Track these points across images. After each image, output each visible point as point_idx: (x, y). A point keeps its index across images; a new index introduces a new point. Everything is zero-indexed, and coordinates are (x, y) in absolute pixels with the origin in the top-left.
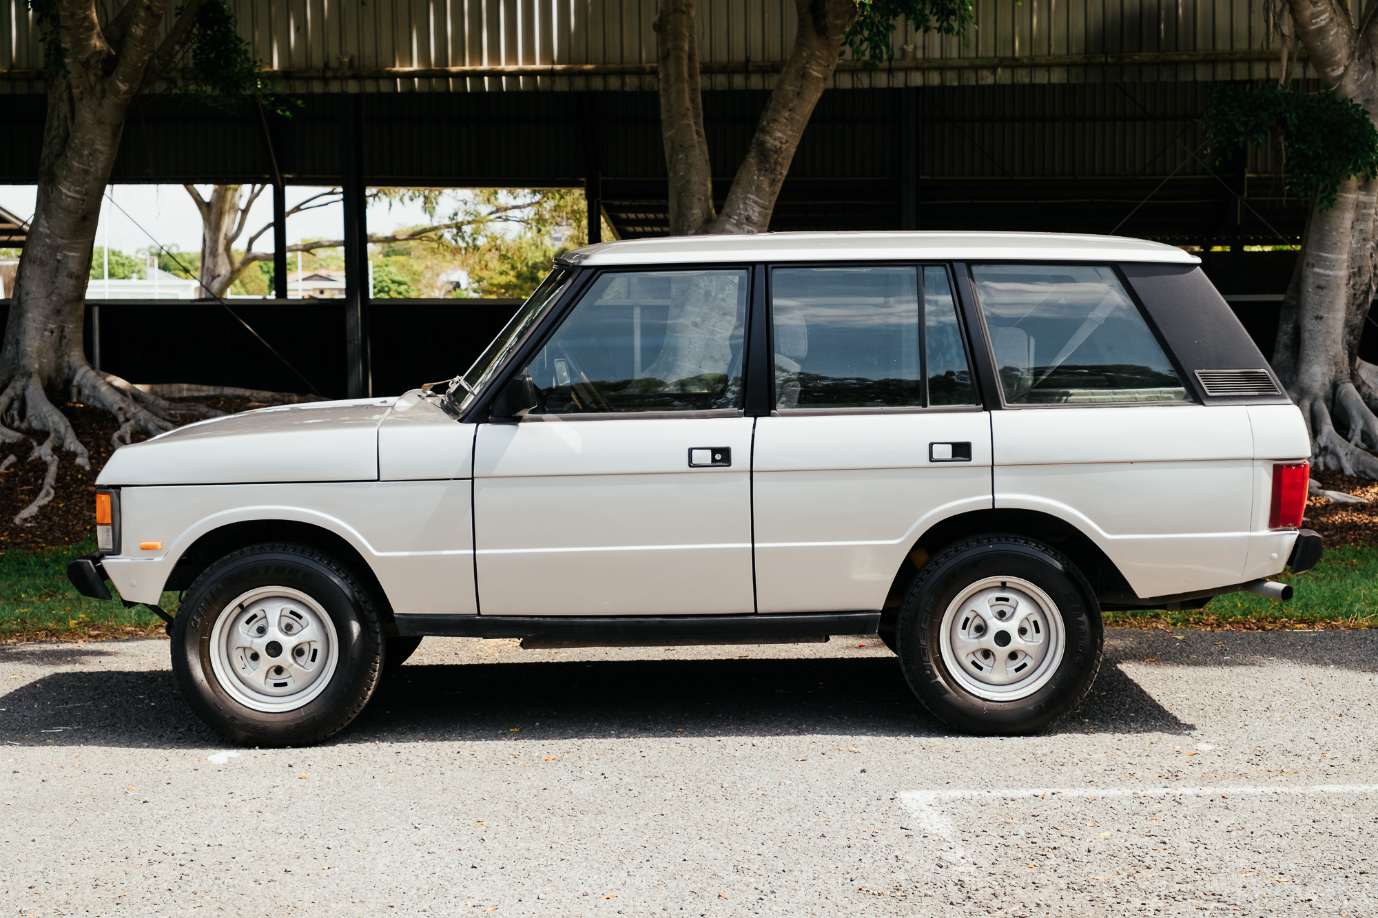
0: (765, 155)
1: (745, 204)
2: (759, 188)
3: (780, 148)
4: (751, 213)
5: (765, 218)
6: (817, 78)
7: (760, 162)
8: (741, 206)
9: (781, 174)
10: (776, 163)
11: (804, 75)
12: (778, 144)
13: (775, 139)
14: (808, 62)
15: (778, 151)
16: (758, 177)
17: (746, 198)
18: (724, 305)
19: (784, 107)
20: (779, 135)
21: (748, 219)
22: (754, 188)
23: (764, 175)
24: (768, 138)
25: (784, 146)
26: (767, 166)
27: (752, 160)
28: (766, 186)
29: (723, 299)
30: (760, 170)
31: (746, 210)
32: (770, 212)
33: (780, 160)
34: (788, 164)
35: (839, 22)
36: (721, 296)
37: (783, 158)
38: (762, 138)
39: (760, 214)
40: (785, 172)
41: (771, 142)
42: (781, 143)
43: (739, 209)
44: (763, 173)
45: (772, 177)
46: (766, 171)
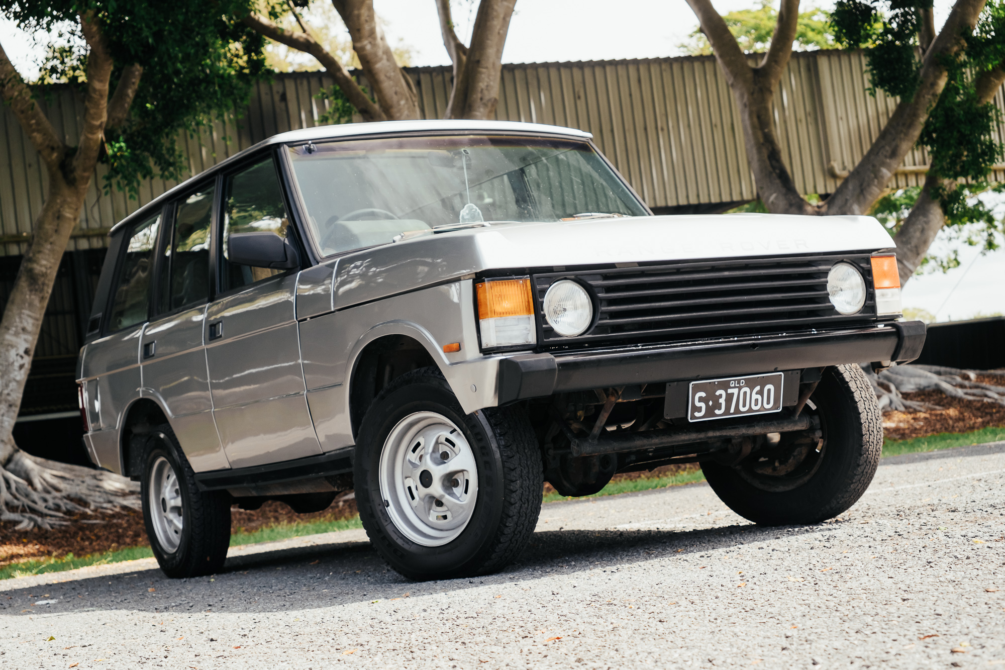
0: (33, 279)
1: (20, 318)
2: (31, 305)
3: (46, 273)
4: (25, 324)
5: (37, 327)
6: (69, 219)
7: (31, 284)
8: (17, 320)
9: (47, 292)
10: (44, 284)
11: (59, 217)
12: (44, 269)
13: (41, 266)
14: (61, 207)
15: (44, 275)
16: (30, 296)
17: (20, 314)
18: (10, 398)
19: (46, 241)
20: (44, 262)
21: (24, 329)
22: (27, 305)
23: (35, 294)
24: (35, 266)
25: (49, 271)
26: (37, 287)
27: (23, 283)
28: (37, 302)
29: (8, 394)
30: (31, 291)
31: (21, 322)
32: (40, 323)
33: (47, 282)
34: (51, 284)
35: (86, 174)
36: (6, 392)
37: (49, 280)
38: (30, 266)
39: (33, 324)
40: (50, 291)
41: (37, 268)
42: (46, 268)
43: (16, 322)
44: (34, 292)
45: (41, 295)
46: (36, 290)
